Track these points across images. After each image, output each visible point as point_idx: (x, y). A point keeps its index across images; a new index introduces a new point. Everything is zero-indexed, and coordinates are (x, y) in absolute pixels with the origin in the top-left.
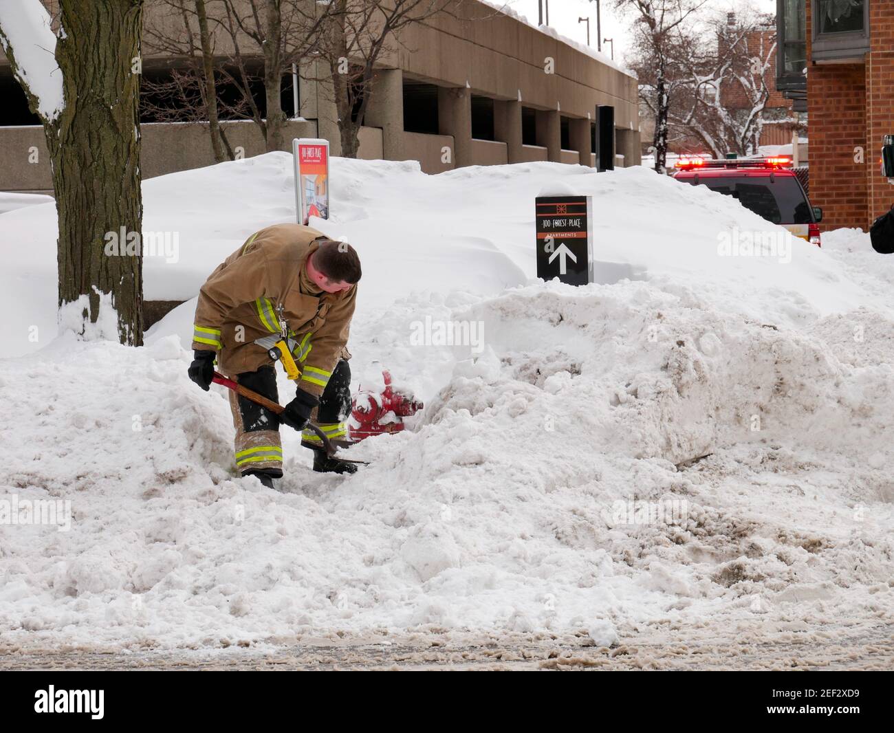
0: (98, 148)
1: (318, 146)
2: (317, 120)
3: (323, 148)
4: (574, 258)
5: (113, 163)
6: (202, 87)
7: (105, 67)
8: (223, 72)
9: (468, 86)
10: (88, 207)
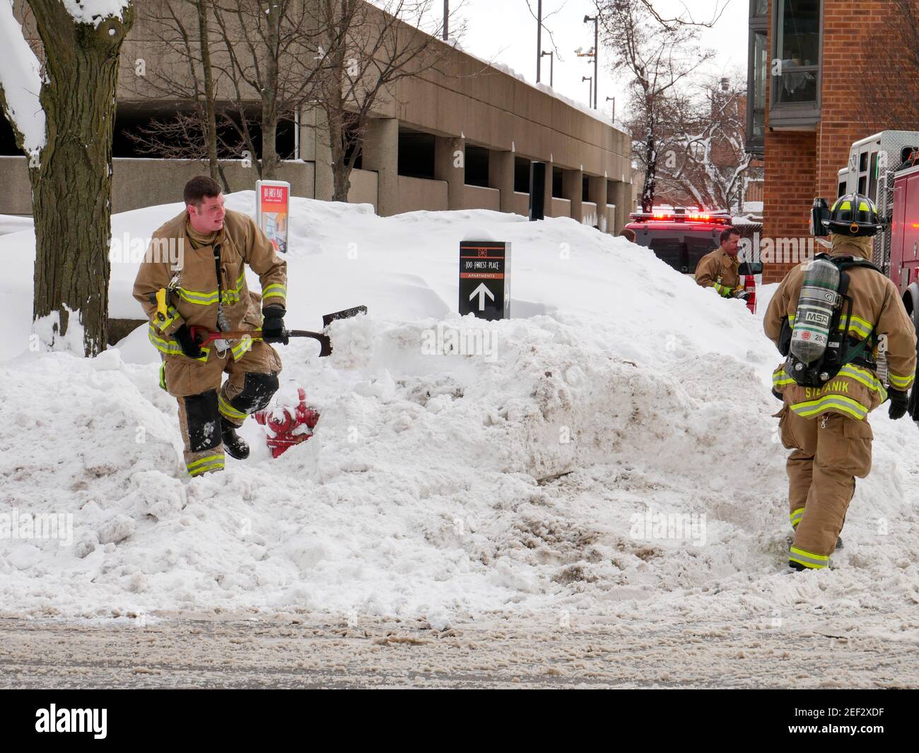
0: (73, 181)
1: (279, 188)
2: (314, 162)
3: (285, 189)
4: (492, 297)
5: (86, 196)
6: (205, 130)
7: (82, 111)
8: (226, 116)
9: (463, 137)
10: (62, 234)
